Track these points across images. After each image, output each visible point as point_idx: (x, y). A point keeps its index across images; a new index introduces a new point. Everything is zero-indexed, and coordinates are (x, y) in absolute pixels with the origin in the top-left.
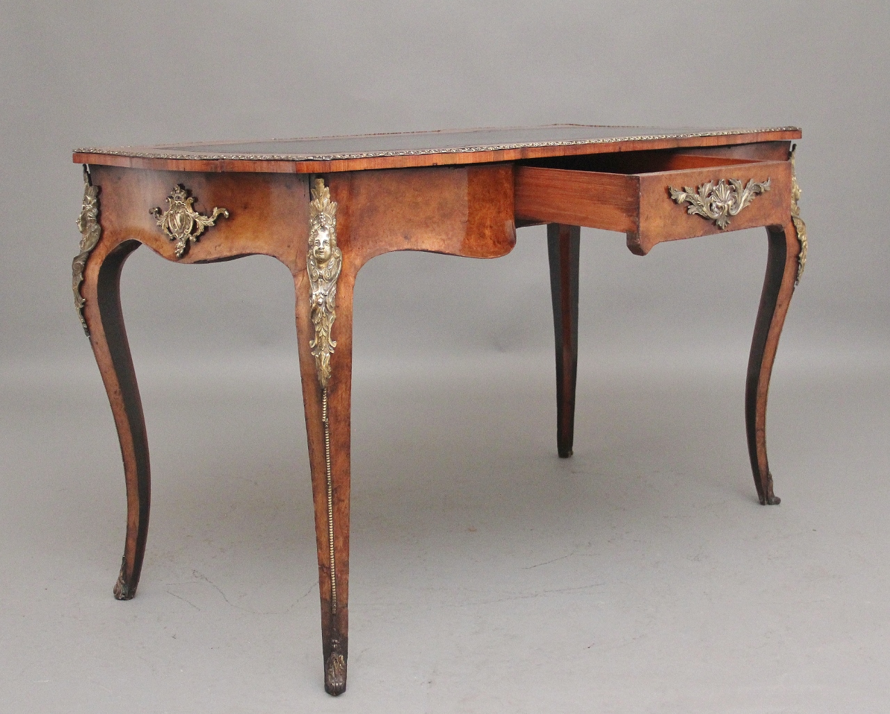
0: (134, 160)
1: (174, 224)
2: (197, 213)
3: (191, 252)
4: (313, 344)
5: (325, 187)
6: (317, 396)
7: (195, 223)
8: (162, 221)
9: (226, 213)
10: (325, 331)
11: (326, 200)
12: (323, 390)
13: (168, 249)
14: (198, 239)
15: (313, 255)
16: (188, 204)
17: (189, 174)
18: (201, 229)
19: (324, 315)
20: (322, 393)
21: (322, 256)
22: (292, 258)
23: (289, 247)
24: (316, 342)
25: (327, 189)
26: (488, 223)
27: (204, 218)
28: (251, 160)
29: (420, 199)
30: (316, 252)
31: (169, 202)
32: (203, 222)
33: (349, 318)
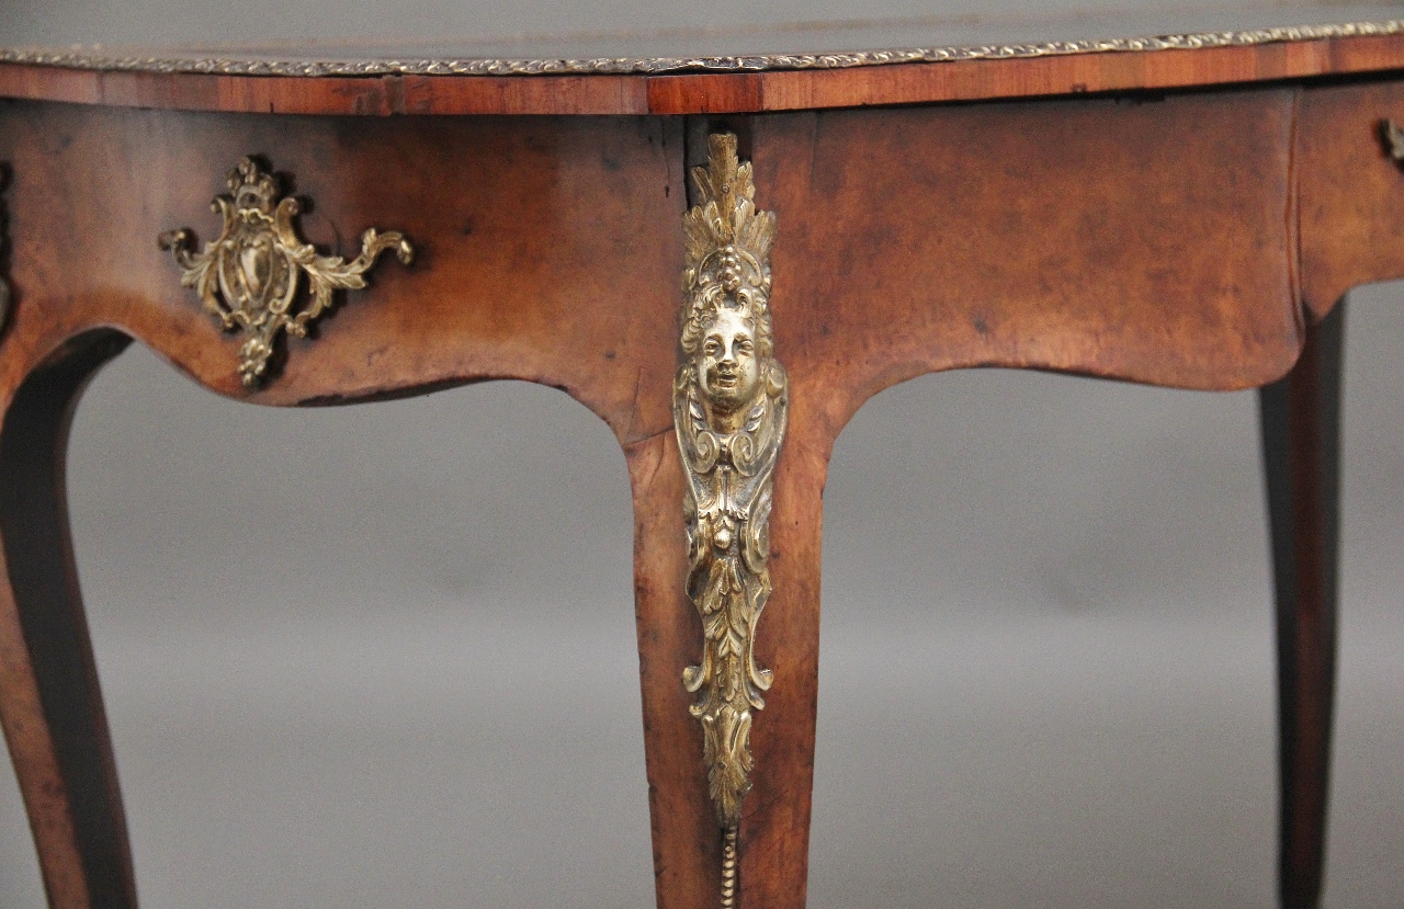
0: (110, 81)
1: (237, 283)
2: (310, 247)
3: (290, 369)
4: (694, 679)
5: (741, 161)
6: (703, 847)
7: (304, 278)
8: (199, 272)
9: (405, 246)
10: (739, 637)
11: (742, 208)
12: (724, 831)
13: (216, 359)
14: (313, 329)
15: (697, 385)
16: (281, 220)
17: (284, 122)
18: (322, 297)
19: (736, 586)
20: (722, 841)
21: (732, 391)
22: (620, 392)
23: (611, 356)
24: (706, 673)
25: (746, 169)
26: (1228, 278)
27: (331, 262)
28: (490, 75)
29: (1025, 204)
30: (711, 376)
31: (219, 211)
32: (329, 274)
33: (810, 594)
